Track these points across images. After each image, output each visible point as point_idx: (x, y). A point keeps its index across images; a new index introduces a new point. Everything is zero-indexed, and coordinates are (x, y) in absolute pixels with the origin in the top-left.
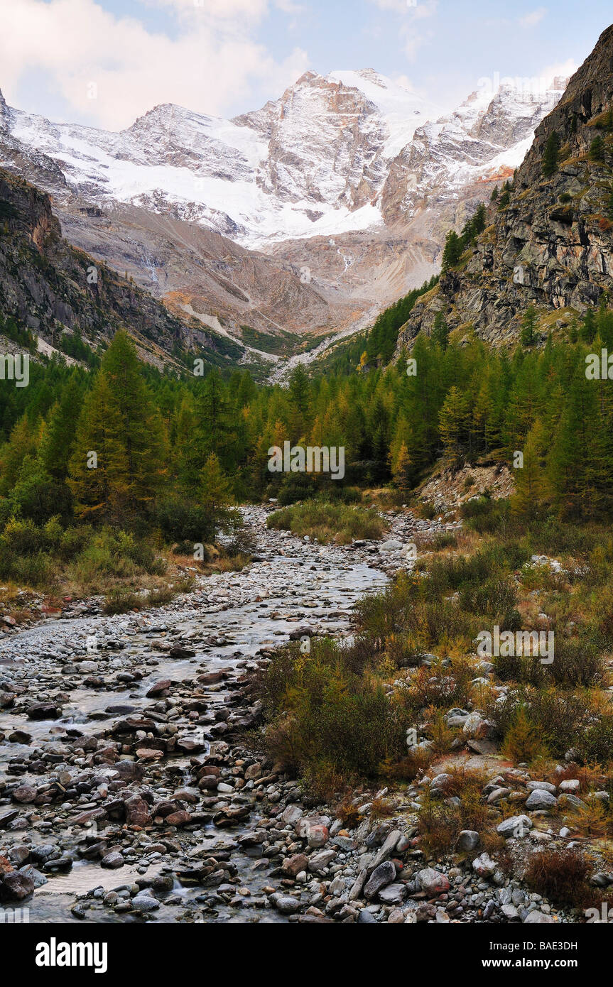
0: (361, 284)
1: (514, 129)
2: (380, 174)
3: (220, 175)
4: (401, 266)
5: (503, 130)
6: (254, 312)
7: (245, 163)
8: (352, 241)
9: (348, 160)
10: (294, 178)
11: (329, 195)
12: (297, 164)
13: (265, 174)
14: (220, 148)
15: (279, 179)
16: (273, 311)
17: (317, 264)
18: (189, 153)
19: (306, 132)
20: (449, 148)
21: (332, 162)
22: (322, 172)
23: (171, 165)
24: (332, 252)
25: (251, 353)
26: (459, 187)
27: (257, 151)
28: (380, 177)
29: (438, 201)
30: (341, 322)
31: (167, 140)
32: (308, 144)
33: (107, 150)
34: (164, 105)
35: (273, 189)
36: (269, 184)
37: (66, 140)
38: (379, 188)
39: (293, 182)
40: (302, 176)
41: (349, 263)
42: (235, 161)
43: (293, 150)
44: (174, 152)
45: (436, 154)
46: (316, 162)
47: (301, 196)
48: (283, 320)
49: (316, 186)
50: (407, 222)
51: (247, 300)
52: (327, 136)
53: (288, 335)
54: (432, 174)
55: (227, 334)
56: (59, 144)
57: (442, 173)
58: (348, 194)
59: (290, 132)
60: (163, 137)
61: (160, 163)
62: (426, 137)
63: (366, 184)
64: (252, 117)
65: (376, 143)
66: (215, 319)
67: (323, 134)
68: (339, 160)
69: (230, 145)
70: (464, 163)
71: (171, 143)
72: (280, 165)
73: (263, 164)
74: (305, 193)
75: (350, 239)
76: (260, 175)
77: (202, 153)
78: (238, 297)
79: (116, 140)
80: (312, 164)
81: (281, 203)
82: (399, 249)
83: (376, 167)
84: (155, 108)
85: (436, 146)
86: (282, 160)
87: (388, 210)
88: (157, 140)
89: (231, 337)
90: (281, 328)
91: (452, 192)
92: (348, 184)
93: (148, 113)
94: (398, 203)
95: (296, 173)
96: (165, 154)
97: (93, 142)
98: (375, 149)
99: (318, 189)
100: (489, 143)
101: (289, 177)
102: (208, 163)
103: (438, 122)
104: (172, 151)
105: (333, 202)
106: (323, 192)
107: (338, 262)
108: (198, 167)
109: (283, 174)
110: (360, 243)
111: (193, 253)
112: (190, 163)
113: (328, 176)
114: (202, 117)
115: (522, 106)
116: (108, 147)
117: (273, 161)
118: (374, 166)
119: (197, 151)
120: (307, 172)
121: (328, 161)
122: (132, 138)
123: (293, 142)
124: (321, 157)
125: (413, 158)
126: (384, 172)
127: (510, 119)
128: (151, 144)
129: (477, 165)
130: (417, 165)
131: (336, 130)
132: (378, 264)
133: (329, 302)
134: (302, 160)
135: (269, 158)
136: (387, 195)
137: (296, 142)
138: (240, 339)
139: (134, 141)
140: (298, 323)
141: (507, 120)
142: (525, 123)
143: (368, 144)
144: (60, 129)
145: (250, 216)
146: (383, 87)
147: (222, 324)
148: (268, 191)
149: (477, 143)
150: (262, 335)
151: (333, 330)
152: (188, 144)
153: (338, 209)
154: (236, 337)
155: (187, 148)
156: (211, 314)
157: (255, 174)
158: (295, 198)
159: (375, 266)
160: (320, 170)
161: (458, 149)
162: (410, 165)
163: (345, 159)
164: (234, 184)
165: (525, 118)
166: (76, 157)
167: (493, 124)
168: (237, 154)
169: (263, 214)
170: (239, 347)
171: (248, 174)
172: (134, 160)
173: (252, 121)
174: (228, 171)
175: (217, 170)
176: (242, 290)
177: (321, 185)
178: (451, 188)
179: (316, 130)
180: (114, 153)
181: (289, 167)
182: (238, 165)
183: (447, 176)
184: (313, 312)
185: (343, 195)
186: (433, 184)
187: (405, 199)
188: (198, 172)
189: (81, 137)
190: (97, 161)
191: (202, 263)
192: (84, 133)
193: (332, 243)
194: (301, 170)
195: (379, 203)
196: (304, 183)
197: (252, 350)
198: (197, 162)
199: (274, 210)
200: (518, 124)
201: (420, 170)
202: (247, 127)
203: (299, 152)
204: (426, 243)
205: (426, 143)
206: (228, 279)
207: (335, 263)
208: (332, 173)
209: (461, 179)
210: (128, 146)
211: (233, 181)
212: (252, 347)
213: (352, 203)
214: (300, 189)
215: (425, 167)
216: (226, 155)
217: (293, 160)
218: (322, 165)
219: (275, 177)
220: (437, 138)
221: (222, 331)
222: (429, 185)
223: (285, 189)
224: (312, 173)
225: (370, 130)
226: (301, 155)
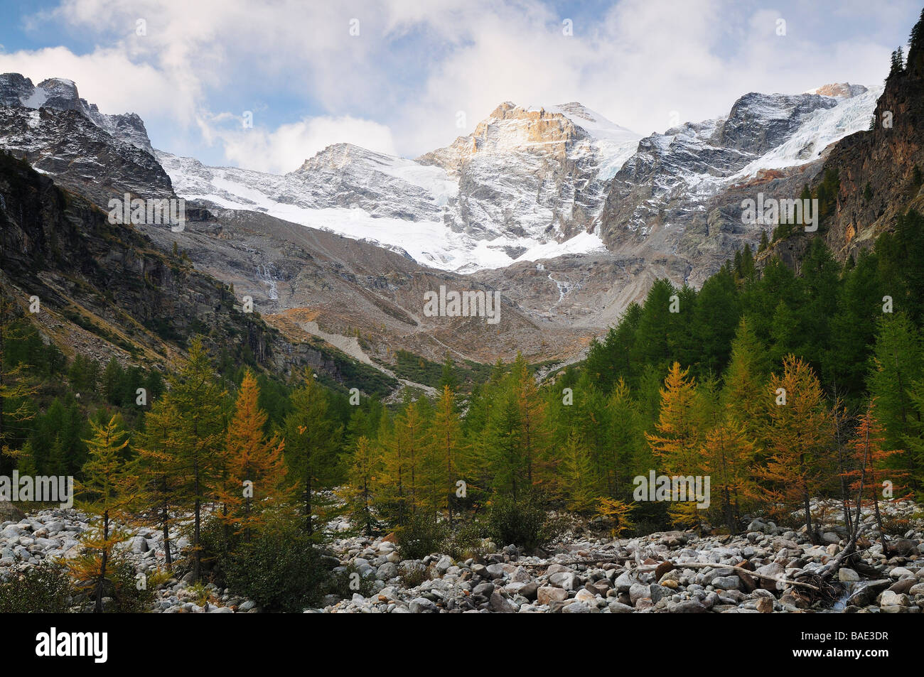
0: (584, 314)
1: (767, 133)
2: (597, 198)
3: (401, 215)
4: (639, 289)
5: (754, 135)
6: (422, 335)
7: (431, 202)
8: (568, 265)
9: (554, 191)
10: (489, 214)
11: (533, 229)
12: (493, 198)
13: (454, 212)
14: (400, 187)
15: (471, 214)
16: (454, 336)
17: (522, 293)
18: (364, 192)
19: (504, 163)
20: (685, 159)
21: (535, 194)
22: (523, 205)
23: (343, 206)
24: (541, 278)
25: (409, 389)
26: (705, 198)
27: (444, 188)
28: (597, 201)
29: (679, 214)
30: (565, 349)
31: (339, 179)
32: (505, 176)
33: (268, 193)
34: (337, 145)
35: (464, 227)
36: (459, 221)
37: (219, 183)
38: (597, 214)
39: (488, 217)
40: (500, 211)
41: (565, 290)
42: (418, 200)
43: (488, 183)
44: (346, 193)
45: (670, 166)
46: (516, 194)
47: (498, 232)
48: (469, 348)
49: (517, 219)
50: (639, 241)
51: (415, 324)
52: (528, 166)
53: (477, 367)
54: (666, 187)
55: (369, 362)
56: (209, 186)
57: (680, 186)
58: (557, 227)
59: (485, 165)
60: (334, 178)
61: (330, 205)
62: (655, 147)
63: (579, 211)
64: (440, 154)
65: (589, 169)
66: (354, 343)
67: (523, 165)
68: (544, 191)
69: (413, 183)
70: (706, 175)
71: (343, 183)
72: (472, 200)
73: (452, 201)
74: (504, 228)
75: (564, 262)
76: (448, 213)
77: (380, 192)
78: (401, 320)
79: (279, 183)
80: (511, 197)
81: (474, 241)
82: (633, 269)
83: (591, 191)
84: (327, 148)
85: (667, 156)
86: (475, 195)
87: (611, 233)
88: (328, 181)
89: (376, 366)
90: (467, 358)
91: (696, 204)
92: (557, 215)
93: (319, 154)
94: (623, 223)
95: (492, 208)
96: (337, 195)
97: (251, 185)
98: (587, 176)
99: (519, 223)
100: (736, 151)
101: (484, 214)
102: (386, 202)
103: (667, 134)
104: (344, 191)
105: (538, 236)
106: (525, 226)
107: (552, 291)
108: (375, 207)
109: (476, 210)
110: (578, 266)
111: (339, 266)
112: (365, 203)
113: (532, 208)
114: (382, 157)
115: (773, 109)
116: (269, 190)
117: (464, 197)
118: (589, 190)
119: (374, 190)
120: (505, 207)
121: (530, 193)
122: (299, 181)
123: (488, 174)
124: (522, 189)
125: (639, 172)
126: (601, 194)
127: (761, 122)
128: (320, 185)
129: (723, 175)
130: (646, 180)
131: (538, 159)
132: (605, 290)
133: (541, 327)
134: (499, 193)
135: (460, 195)
136: (607, 218)
137: (491, 175)
138: (392, 369)
139: (301, 182)
140: (494, 352)
141: (757, 124)
142: (779, 127)
143: (578, 171)
144: (213, 171)
145: (435, 255)
146: (592, 120)
147: (364, 348)
148: (458, 229)
149: (722, 152)
150: (433, 364)
151: (552, 359)
152: (364, 182)
153: (545, 243)
154: (387, 366)
155: (362, 187)
156: (349, 334)
157: (443, 213)
158: (491, 235)
159: (601, 292)
160: (521, 202)
161: (696, 160)
162: (636, 180)
163: (552, 189)
164: (416, 224)
165: (780, 121)
166: (228, 199)
167: (740, 128)
168: (421, 192)
169: (452, 253)
170: (387, 379)
171: (434, 213)
172: (299, 204)
173: (439, 158)
174: (411, 209)
175: (398, 209)
176: (410, 313)
177: (523, 219)
178: (694, 199)
179: (515, 162)
180: (276, 196)
181: (484, 202)
182: (422, 203)
183: (686, 188)
184: (518, 337)
185: (551, 227)
186: (669, 198)
187: (634, 218)
188: (374, 212)
189: (238, 180)
190: (255, 204)
191: (352, 278)
192: (242, 176)
193: (541, 267)
194: (498, 204)
195: (598, 229)
196: (501, 218)
197: (408, 383)
198: (374, 202)
199: (466, 249)
200: (772, 127)
201: (650, 184)
202: (433, 166)
203: (495, 186)
204: (671, 260)
205: (656, 155)
206: (389, 300)
207: (546, 291)
208: (536, 206)
209: (706, 190)
210: (293, 189)
211: (416, 221)
212: (412, 380)
213: (562, 235)
214: (498, 225)
215: (656, 181)
216: (408, 193)
217: (488, 194)
218: (523, 197)
219: (466, 213)
220: (667, 148)
221: (363, 357)
222: (664, 199)
223: (479, 225)
224: (512, 206)
225: (580, 156)
226: (498, 188)
